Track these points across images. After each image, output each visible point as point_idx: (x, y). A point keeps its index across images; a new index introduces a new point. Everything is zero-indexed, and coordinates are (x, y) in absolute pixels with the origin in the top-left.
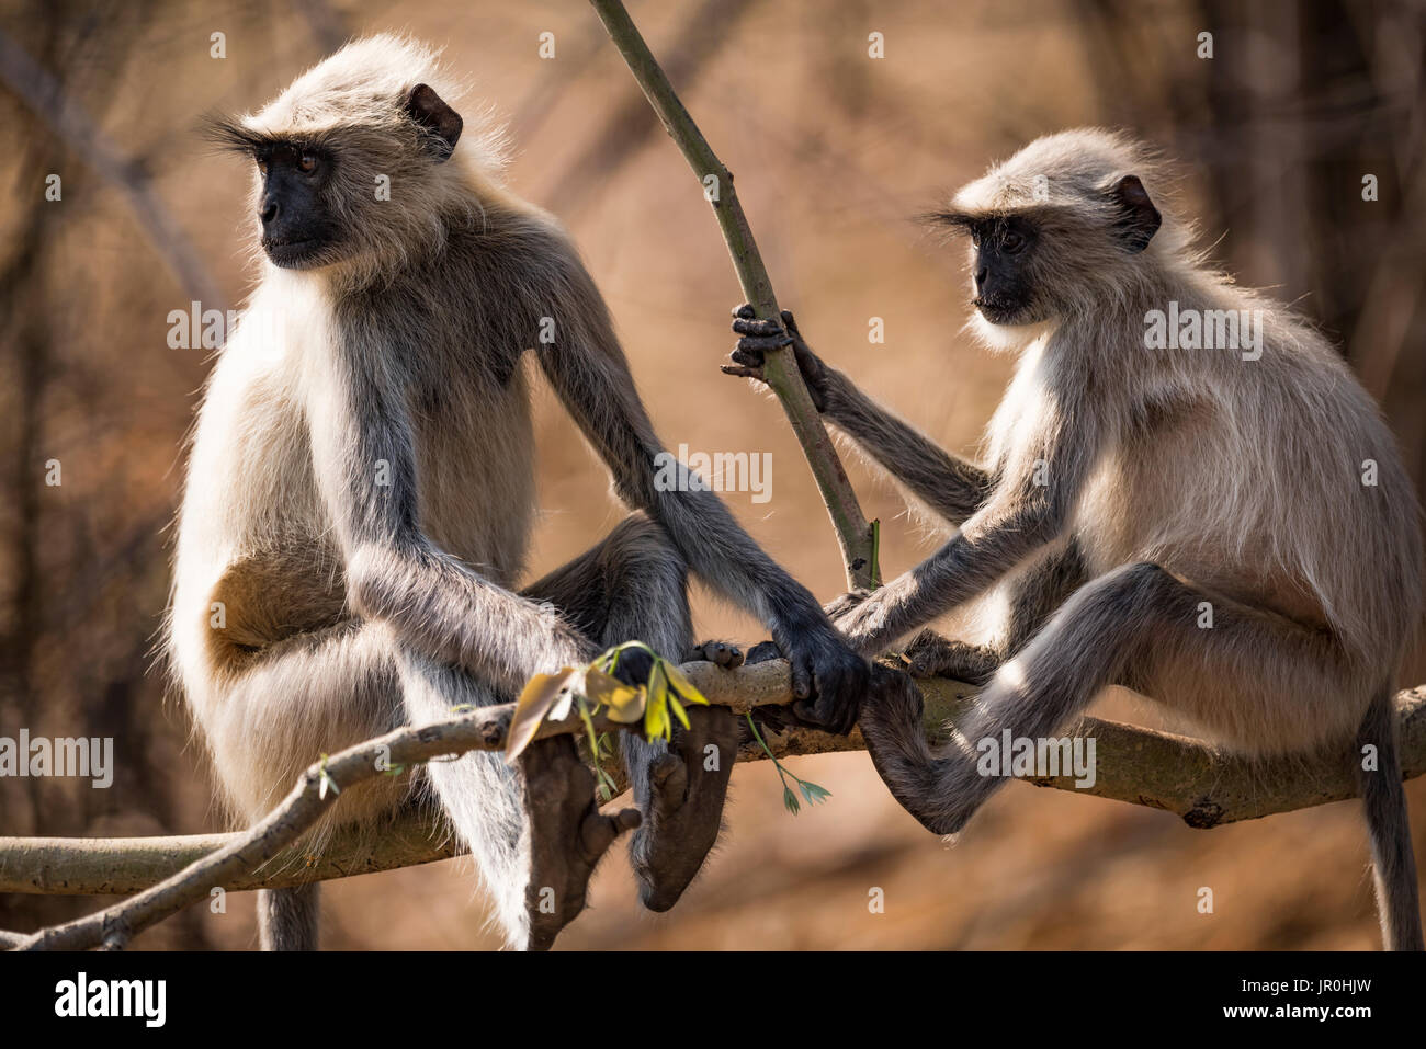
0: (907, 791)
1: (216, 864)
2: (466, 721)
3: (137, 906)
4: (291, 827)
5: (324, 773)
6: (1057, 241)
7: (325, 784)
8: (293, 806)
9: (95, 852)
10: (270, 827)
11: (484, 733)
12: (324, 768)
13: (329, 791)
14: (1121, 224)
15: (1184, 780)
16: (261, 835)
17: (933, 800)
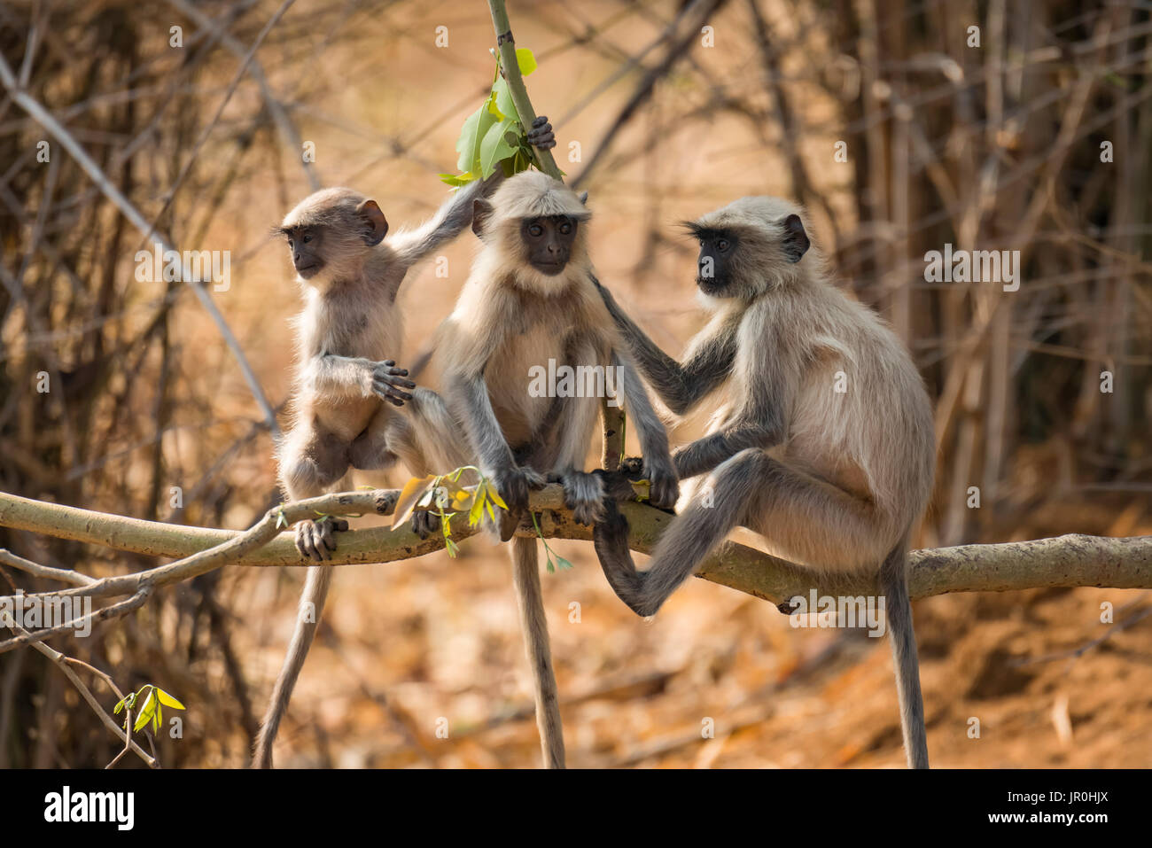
0: (624, 591)
1: (211, 556)
2: (368, 495)
3: (161, 573)
4: (257, 541)
5: (281, 513)
6: (749, 247)
7: (280, 520)
8: (260, 529)
9: (145, 529)
10: (245, 539)
11: (378, 504)
12: (281, 511)
13: (282, 524)
14: (787, 241)
15: (781, 585)
16: (239, 543)
17: (641, 596)
